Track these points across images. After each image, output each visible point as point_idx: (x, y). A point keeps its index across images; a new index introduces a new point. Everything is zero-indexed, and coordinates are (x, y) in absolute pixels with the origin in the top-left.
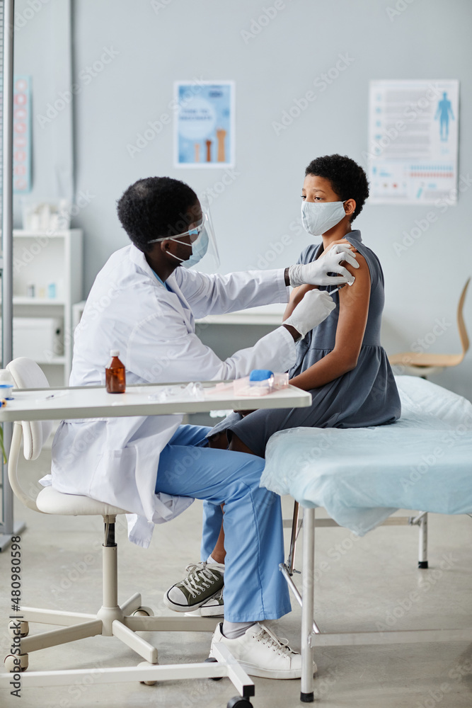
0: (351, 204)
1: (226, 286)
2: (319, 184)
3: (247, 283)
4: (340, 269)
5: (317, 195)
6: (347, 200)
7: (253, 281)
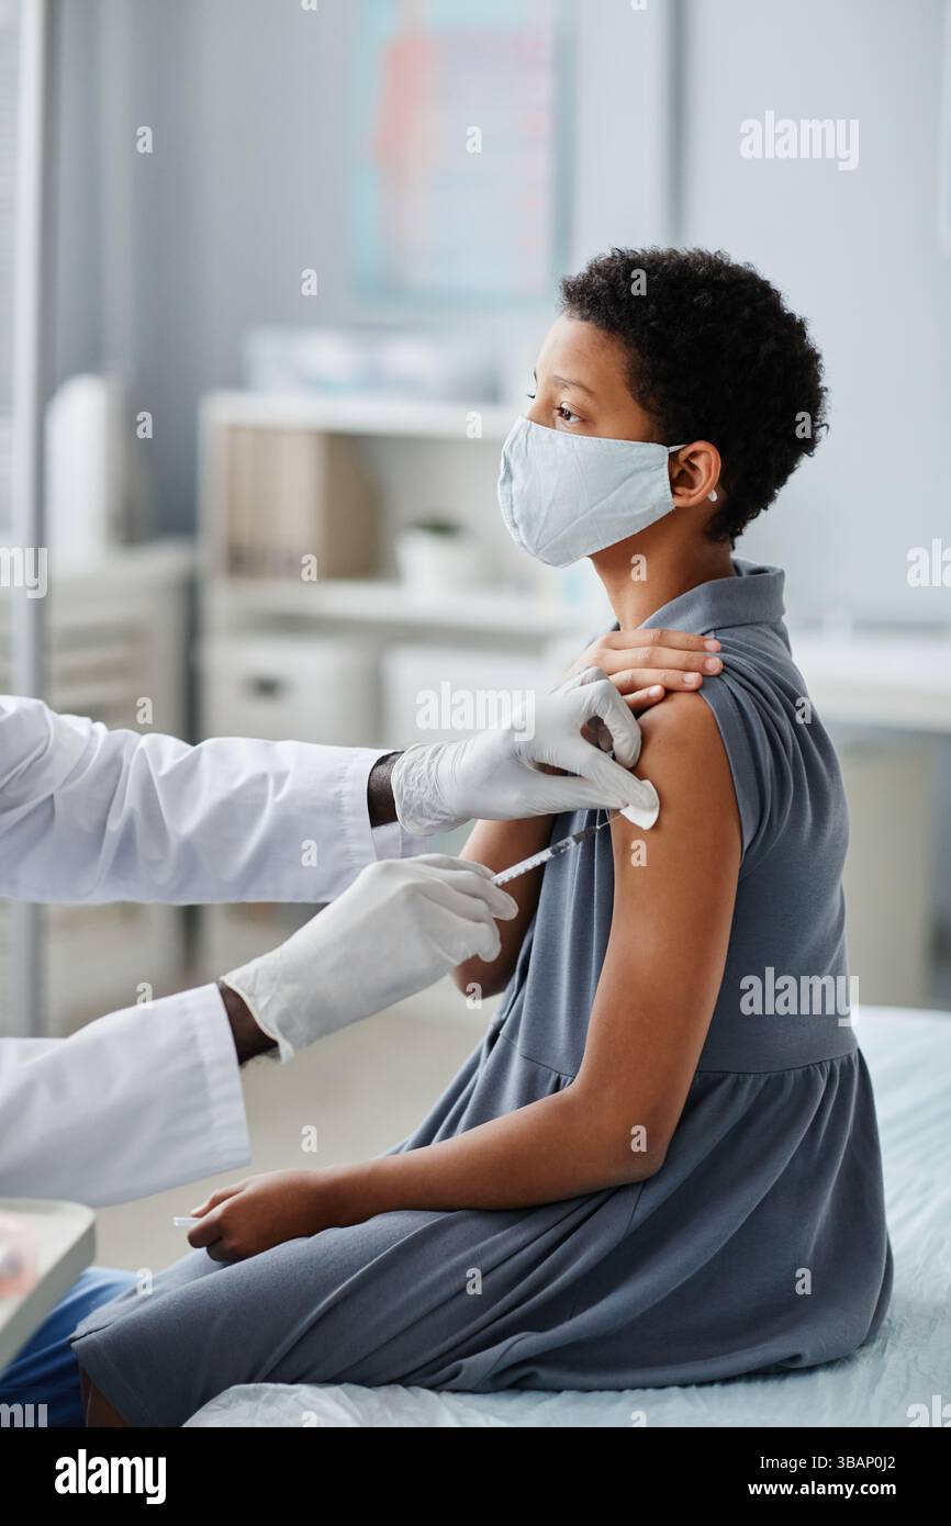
0: (700, 462)
1: (167, 778)
2: (577, 356)
3: (239, 783)
4: (579, 754)
5: (567, 399)
6: (689, 442)
7: (262, 779)
